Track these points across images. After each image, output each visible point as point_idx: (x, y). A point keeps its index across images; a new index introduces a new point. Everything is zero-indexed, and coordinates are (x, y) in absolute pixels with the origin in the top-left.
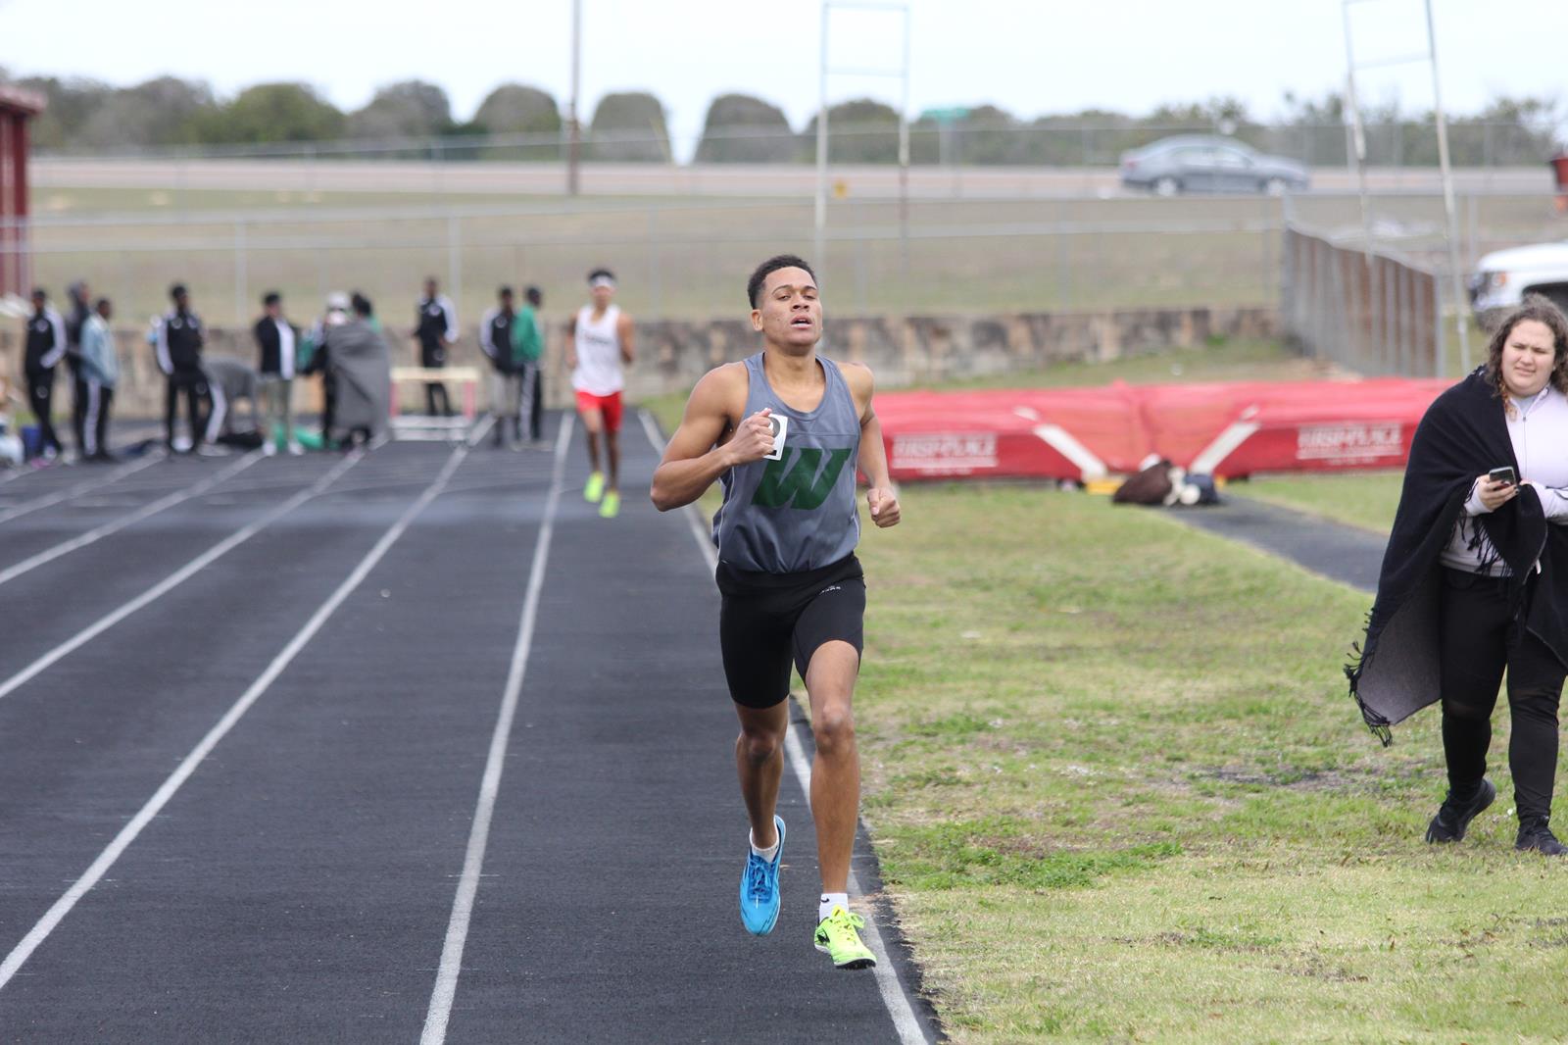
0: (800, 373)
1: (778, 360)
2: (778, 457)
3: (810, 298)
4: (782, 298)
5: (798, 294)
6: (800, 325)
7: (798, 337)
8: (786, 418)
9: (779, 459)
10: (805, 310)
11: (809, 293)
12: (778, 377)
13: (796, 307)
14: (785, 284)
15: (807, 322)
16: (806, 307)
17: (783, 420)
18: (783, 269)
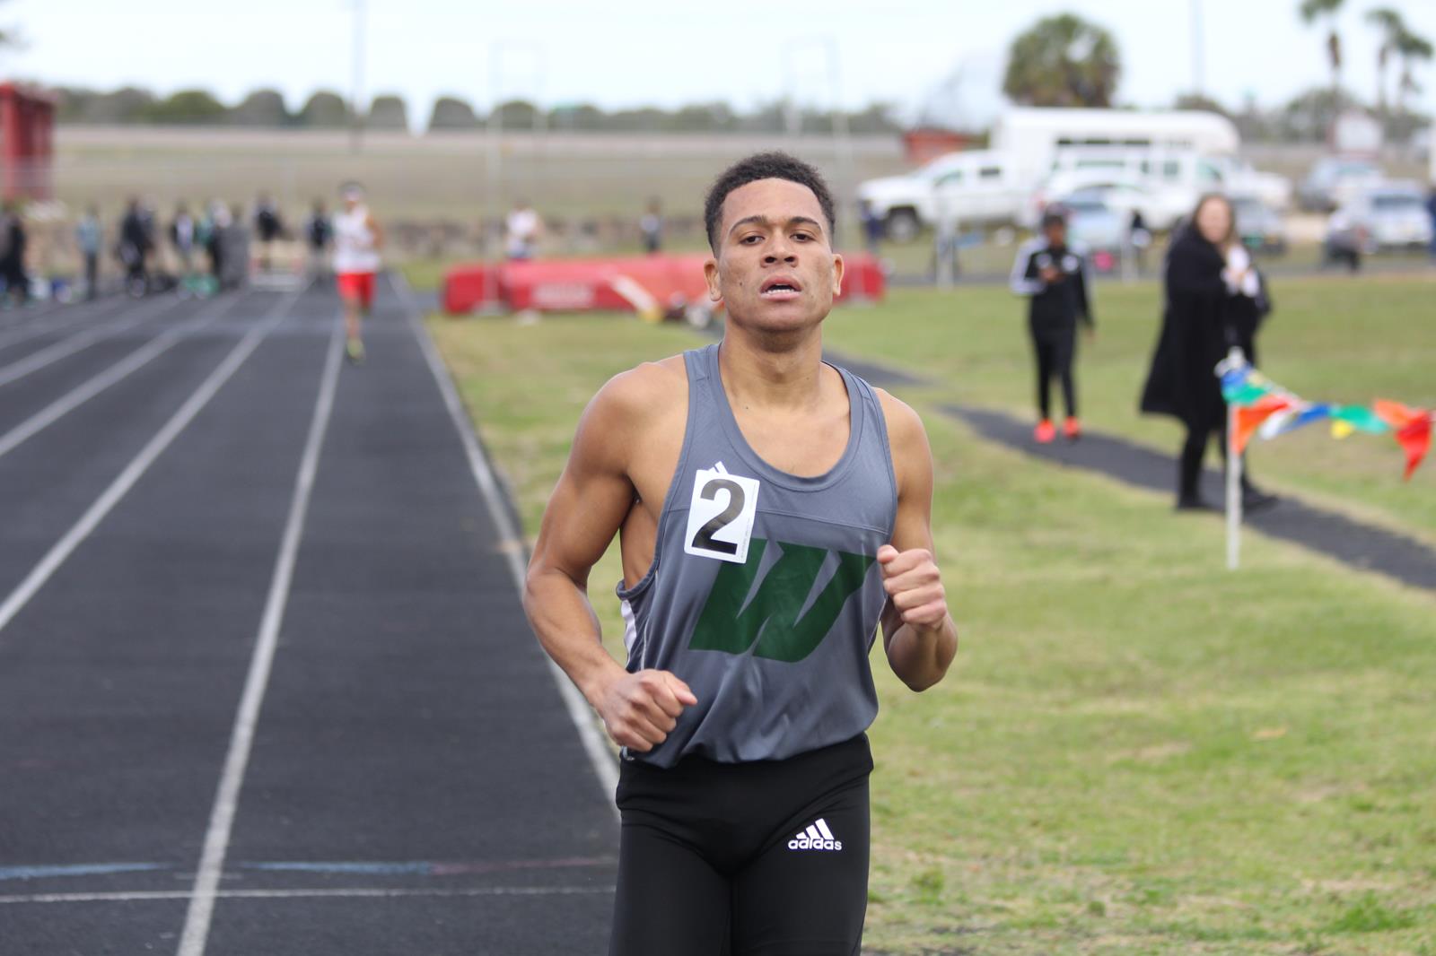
0: (780, 388)
1: (744, 357)
2: (740, 557)
3: (802, 238)
4: (750, 240)
5: (778, 232)
6: (778, 294)
7: (775, 315)
8: (757, 483)
9: (743, 561)
10: (787, 265)
11: (803, 229)
12: (743, 394)
13: (770, 260)
14: (751, 215)
15: (789, 286)
16: (790, 259)
17: (751, 487)
18: (755, 184)
